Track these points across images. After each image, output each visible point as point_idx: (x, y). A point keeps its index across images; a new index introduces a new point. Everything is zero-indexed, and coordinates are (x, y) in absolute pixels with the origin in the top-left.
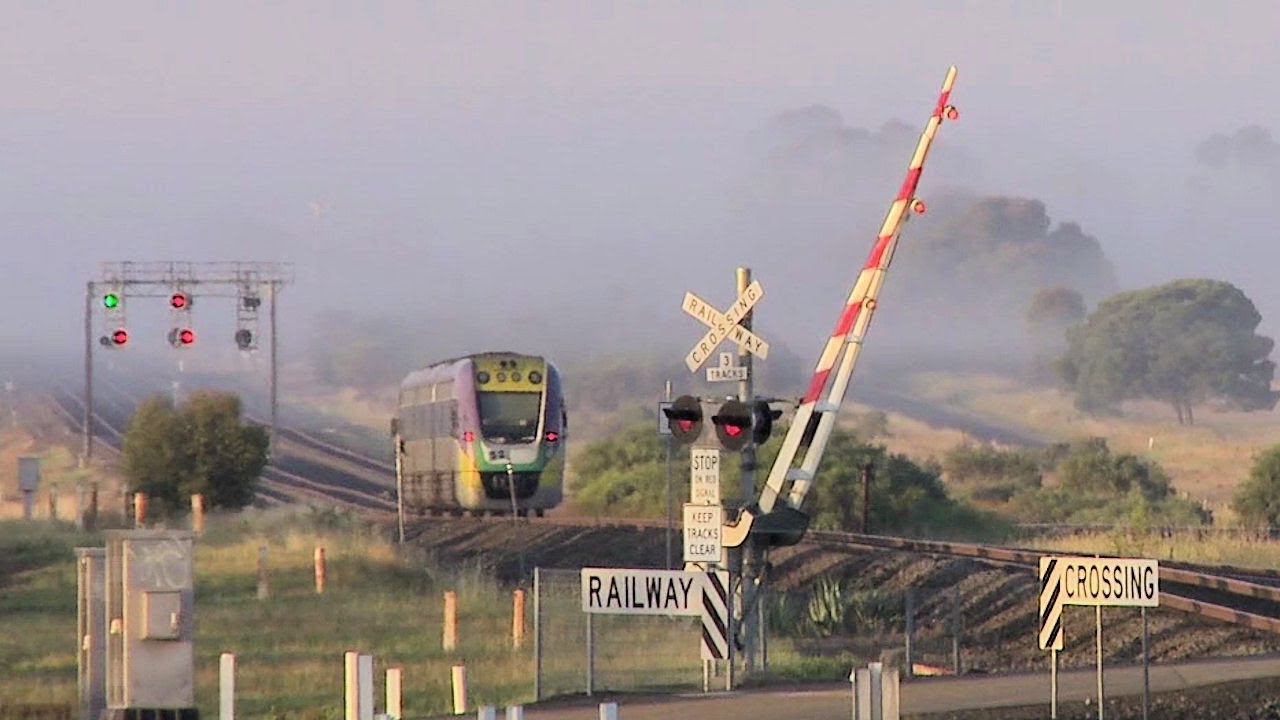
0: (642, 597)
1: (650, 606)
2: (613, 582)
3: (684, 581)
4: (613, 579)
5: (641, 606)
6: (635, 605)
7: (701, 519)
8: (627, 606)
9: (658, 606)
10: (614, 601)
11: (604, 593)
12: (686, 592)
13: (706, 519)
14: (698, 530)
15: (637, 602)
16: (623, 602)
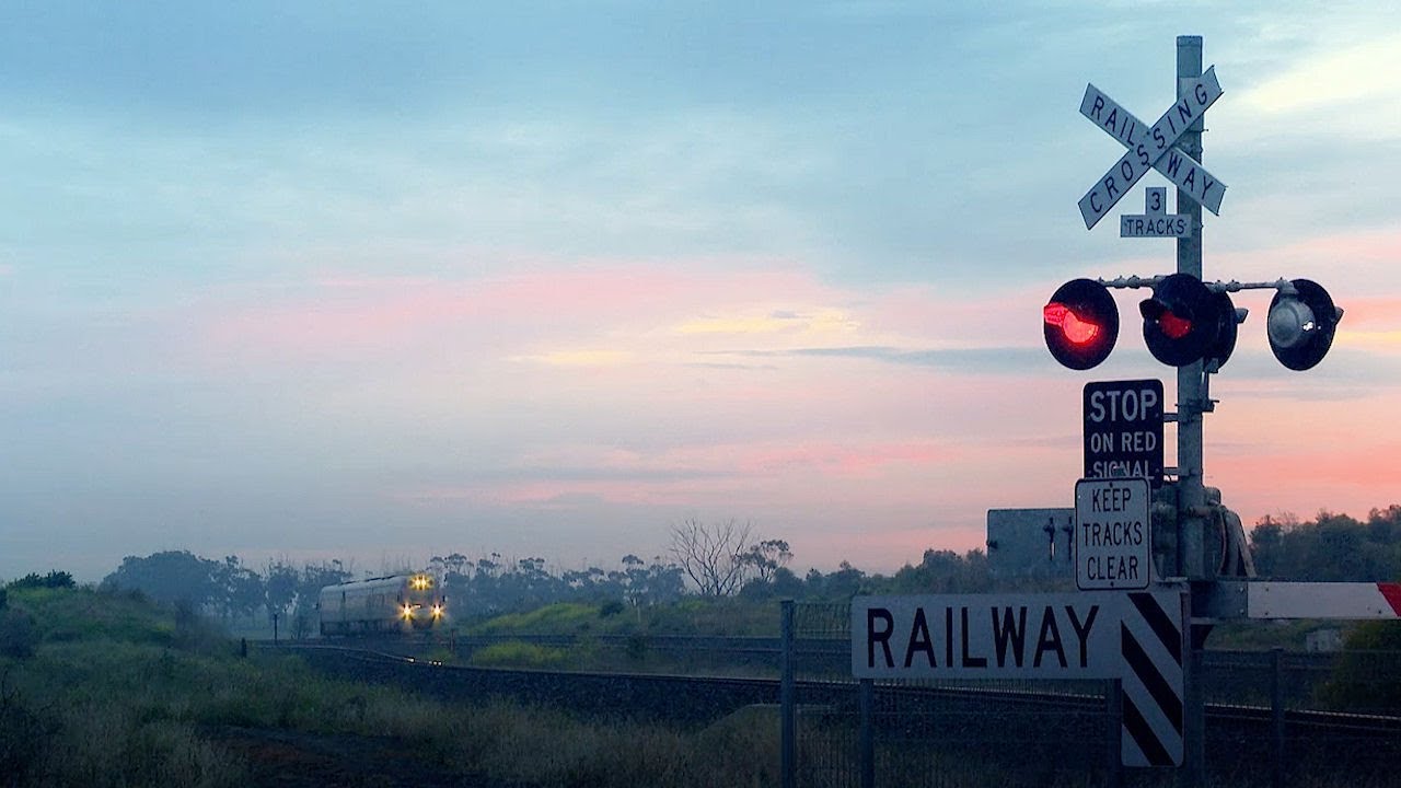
0: (982, 645)
1: (1001, 662)
2: (920, 619)
3: (1076, 610)
4: (920, 613)
5: (981, 663)
6: (968, 662)
7: (1109, 504)
8: (950, 662)
9: (1019, 662)
10: (920, 656)
11: (899, 643)
12: (1083, 634)
13: (1119, 504)
14: (1104, 527)
15: (971, 655)
16: (940, 655)
